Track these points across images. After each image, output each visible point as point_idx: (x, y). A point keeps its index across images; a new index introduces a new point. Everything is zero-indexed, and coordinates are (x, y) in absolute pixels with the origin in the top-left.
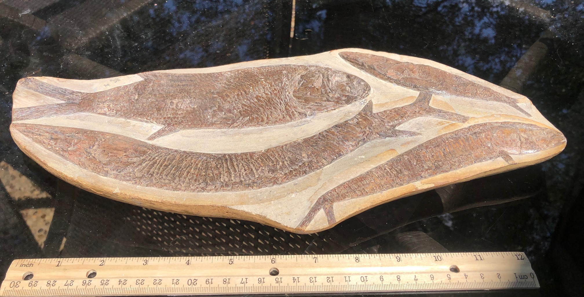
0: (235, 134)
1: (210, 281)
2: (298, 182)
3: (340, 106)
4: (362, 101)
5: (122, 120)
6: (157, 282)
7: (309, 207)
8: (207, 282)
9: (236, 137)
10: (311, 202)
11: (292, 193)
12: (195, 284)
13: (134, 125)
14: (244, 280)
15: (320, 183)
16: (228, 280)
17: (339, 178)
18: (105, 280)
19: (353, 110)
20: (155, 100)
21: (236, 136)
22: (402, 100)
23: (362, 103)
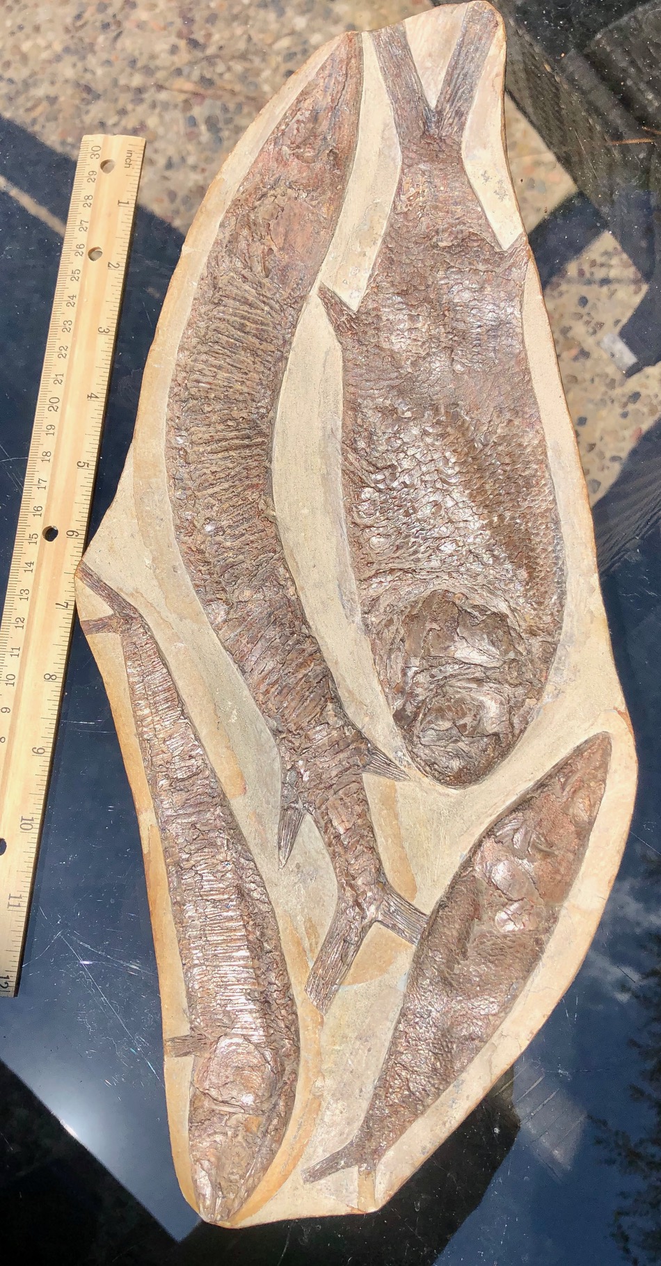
0: (325, 456)
1: (51, 431)
2: (182, 574)
3: (390, 696)
4: (404, 755)
5: (382, 228)
6: (63, 352)
7: (121, 590)
8: (49, 427)
9: (319, 460)
10: (132, 595)
11: (154, 560)
12: (51, 408)
13: (365, 255)
14: (43, 484)
15: (172, 618)
16: (48, 458)
17: (181, 657)
18: (79, 275)
19: (379, 727)
20: (430, 283)
21: (322, 458)
22: (404, 859)
23: (400, 754)
